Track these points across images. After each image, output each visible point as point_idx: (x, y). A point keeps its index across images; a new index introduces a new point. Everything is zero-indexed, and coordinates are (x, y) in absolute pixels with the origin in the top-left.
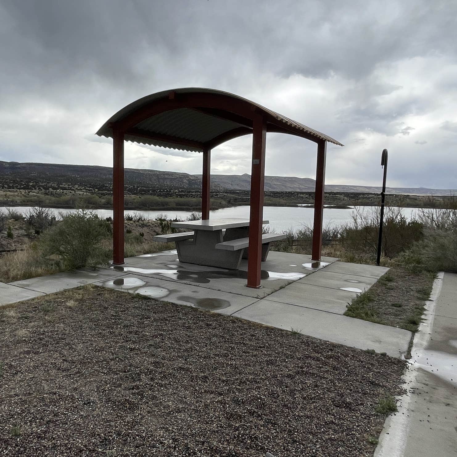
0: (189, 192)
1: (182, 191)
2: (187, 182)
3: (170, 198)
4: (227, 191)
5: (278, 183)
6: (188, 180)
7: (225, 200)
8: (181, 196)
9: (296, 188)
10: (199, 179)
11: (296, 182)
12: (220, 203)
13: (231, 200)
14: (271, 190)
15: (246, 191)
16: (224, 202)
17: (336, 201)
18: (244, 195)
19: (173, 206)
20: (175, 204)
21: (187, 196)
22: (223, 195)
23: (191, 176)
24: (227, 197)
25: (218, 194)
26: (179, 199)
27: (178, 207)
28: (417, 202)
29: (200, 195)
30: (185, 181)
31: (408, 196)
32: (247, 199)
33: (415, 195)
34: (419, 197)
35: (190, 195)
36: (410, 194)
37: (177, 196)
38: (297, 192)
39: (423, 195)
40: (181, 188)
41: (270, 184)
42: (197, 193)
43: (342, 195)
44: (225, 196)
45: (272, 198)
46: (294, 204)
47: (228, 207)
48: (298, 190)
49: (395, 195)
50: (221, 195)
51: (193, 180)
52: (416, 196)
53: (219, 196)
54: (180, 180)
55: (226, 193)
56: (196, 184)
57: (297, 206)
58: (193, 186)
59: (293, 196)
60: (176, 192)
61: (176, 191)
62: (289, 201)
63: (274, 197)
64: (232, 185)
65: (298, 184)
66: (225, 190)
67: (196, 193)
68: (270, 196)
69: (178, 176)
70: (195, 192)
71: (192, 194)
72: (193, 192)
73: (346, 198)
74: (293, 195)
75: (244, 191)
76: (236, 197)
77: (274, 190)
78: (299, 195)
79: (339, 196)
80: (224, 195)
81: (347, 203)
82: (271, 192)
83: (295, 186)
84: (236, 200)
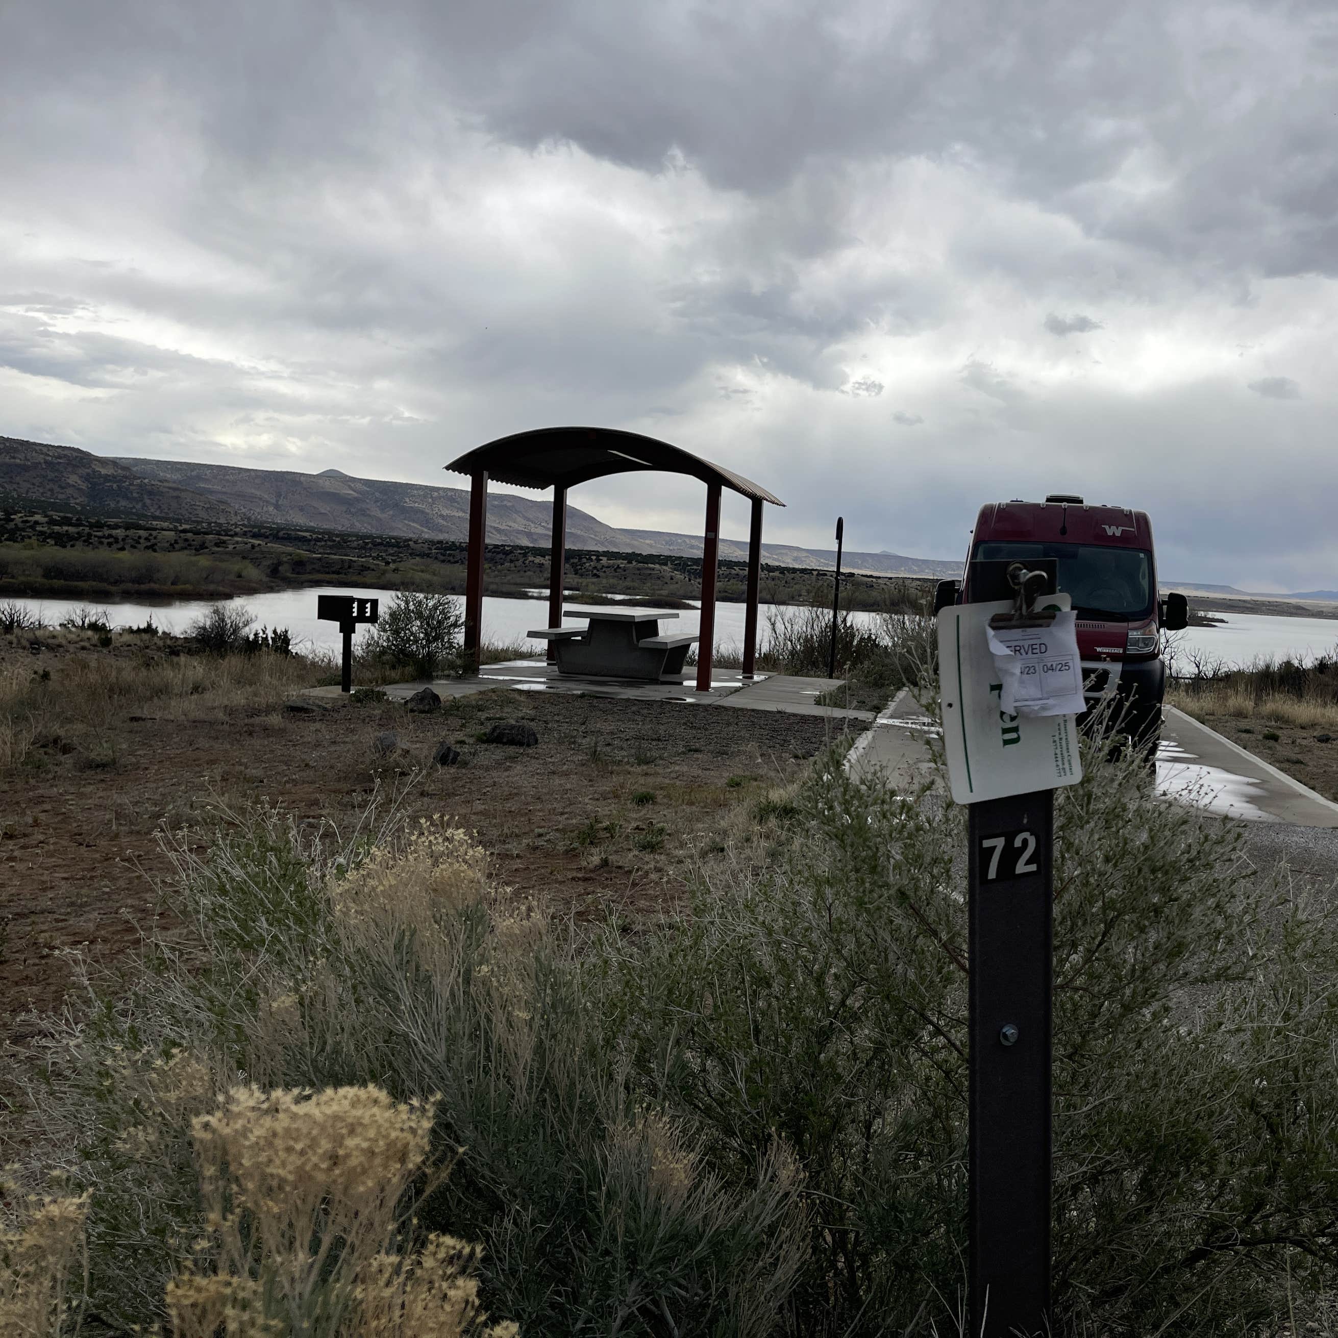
0: (99, 526)
1: (66, 521)
2: (84, 486)
3: (8, 547)
4: (259, 531)
5: (457, 514)
6: (87, 478)
7: (256, 562)
8: (62, 540)
9: (518, 532)
10: (136, 478)
11: (517, 512)
12: (240, 576)
13: (280, 563)
14: (428, 535)
15: (337, 536)
16: (252, 572)
17: (649, 584)
18: (331, 547)
19: (31, 579)
20: (40, 571)
21: (87, 542)
22: (249, 545)
23: (103, 461)
24: (262, 552)
25: (224, 542)
26: (52, 553)
27: (58, 583)
28: (874, 594)
29: (146, 539)
30: (73, 479)
31: (852, 575)
32: (346, 565)
33: (869, 573)
34: (880, 581)
35: (104, 537)
36: (856, 571)
37: (44, 537)
38: (521, 548)
39: (889, 575)
40: (54, 507)
41: (423, 512)
42: (131, 532)
43: (666, 564)
44: (257, 549)
45: (436, 566)
46: (513, 589)
47: (270, 589)
48: (525, 542)
49: (815, 573)
50: (237, 542)
51: (107, 478)
52: (871, 576)
53: (231, 547)
54: (51, 475)
55: (255, 536)
56: (126, 497)
57: (525, 596)
58: (112, 505)
59: (511, 561)
60: (36, 523)
61: (37, 517)
62: (496, 576)
63: (443, 561)
64: (277, 507)
65: (525, 522)
66: (251, 526)
67: (129, 533)
68: (428, 555)
69: (41, 458)
70: (127, 529)
71: (110, 536)
72: (116, 527)
73: (678, 575)
74: (509, 557)
75: (330, 533)
76: (298, 555)
77: (441, 537)
78: (531, 558)
79: (657, 566)
80: (253, 547)
81: (681, 592)
82: (432, 543)
83: (512, 524)
84: (299, 565)
